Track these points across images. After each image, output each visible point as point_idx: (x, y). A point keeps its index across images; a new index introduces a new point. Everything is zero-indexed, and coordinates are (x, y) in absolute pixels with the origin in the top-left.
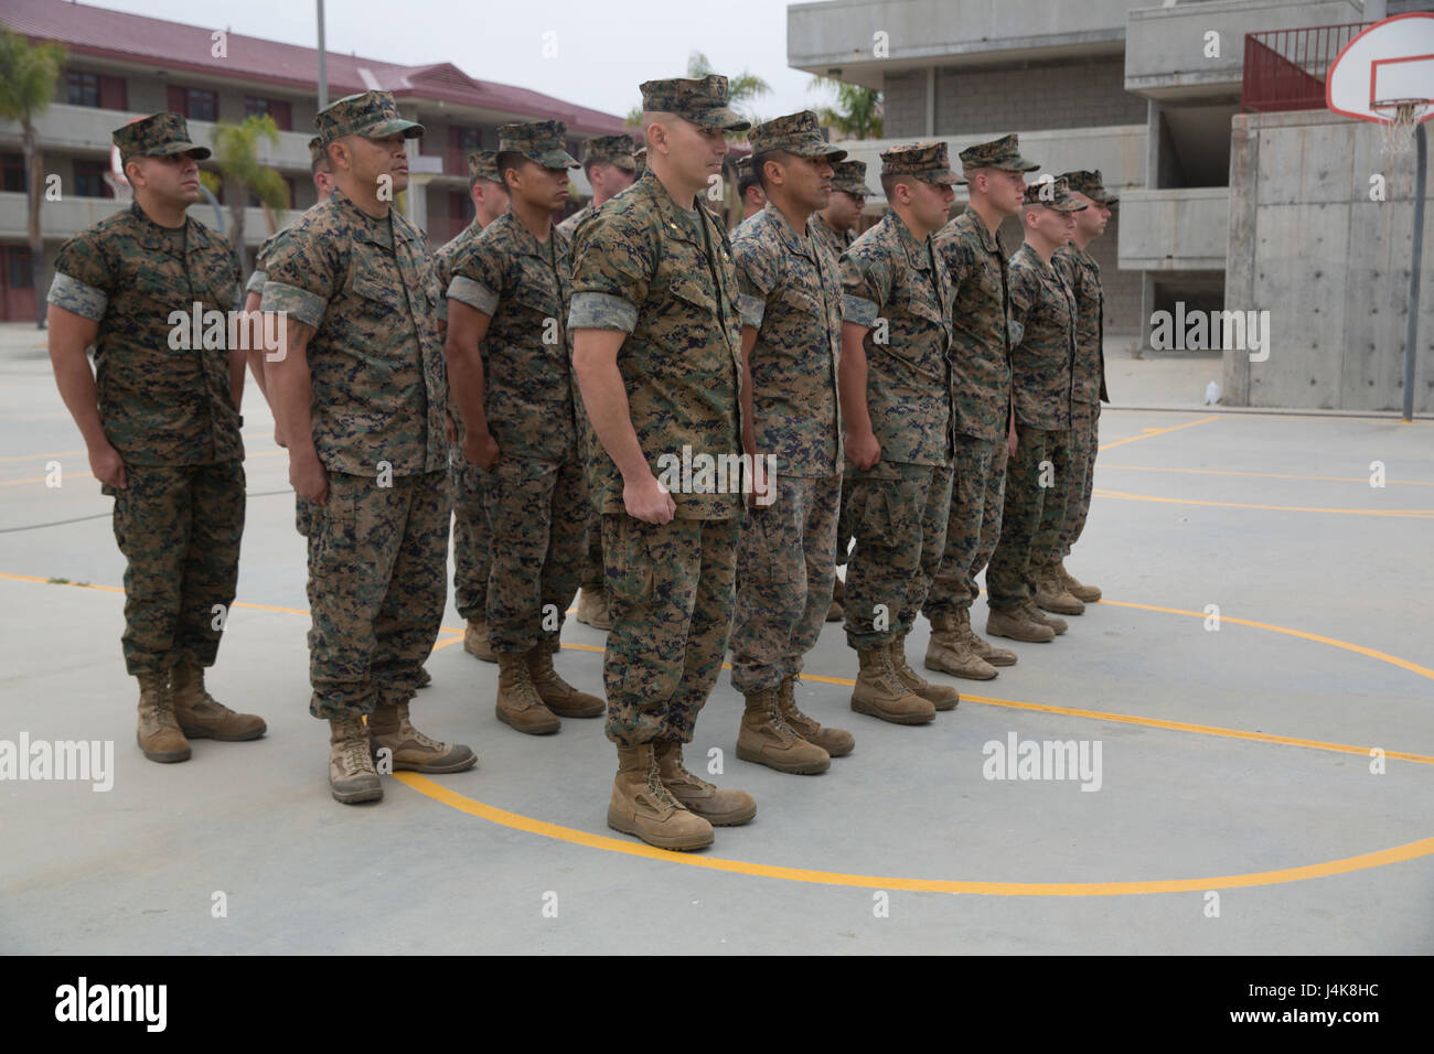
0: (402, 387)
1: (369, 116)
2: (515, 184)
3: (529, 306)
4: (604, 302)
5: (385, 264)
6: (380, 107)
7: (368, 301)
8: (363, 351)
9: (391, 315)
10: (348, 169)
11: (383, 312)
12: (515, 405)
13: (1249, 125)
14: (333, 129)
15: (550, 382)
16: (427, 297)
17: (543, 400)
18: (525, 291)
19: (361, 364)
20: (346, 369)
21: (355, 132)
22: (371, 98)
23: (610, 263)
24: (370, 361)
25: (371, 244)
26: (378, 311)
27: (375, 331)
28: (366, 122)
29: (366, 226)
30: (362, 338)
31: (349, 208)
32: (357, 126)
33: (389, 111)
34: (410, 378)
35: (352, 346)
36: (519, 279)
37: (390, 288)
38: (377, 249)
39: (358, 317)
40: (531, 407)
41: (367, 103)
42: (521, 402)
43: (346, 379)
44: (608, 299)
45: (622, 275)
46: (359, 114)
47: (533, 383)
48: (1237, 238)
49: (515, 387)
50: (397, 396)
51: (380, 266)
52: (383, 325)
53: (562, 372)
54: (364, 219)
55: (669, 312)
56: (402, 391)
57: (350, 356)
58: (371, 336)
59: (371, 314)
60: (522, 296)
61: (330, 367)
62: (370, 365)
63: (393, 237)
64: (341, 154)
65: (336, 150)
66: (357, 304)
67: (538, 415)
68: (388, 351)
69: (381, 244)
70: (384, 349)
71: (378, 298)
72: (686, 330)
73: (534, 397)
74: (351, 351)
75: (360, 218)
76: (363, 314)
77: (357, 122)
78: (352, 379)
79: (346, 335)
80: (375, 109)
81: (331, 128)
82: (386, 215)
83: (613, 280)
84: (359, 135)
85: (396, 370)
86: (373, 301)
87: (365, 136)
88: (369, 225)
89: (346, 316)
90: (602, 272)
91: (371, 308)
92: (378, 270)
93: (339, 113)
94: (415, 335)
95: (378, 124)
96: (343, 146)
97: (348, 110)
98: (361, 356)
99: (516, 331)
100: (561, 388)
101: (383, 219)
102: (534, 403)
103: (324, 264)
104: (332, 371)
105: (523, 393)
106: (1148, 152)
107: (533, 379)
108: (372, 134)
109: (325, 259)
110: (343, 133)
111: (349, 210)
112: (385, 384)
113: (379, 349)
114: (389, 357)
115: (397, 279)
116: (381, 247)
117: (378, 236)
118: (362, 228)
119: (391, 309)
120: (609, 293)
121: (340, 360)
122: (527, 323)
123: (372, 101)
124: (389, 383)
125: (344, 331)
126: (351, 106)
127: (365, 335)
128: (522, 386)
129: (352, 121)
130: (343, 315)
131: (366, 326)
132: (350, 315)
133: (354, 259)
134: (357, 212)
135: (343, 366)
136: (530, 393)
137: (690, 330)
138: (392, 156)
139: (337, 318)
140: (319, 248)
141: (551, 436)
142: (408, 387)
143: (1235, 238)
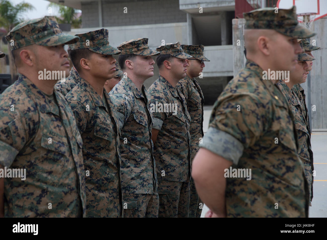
0: (69, 203)
1: (46, 32)
2: (87, 67)
3: (100, 137)
4: (233, 144)
5: (58, 126)
6: (51, 27)
7: (49, 151)
8: (46, 183)
9: (62, 159)
10: (33, 66)
11: (58, 157)
12: (94, 195)
13: (239, 23)
14: (22, 41)
15: (110, 179)
16: (77, 143)
17: (107, 189)
18: (98, 128)
19: (44, 191)
20: (35, 196)
21: (37, 43)
22: (46, 21)
23: (245, 122)
24: (50, 189)
25: (49, 113)
26: (56, 157)
27: (53, 169)
28: (44, 36)
29: (45, 102)
30: (45, 175)
31: (34, 89)
32: (38, 39)
33: (57, 29)
34: (72, 197)
35: (39, 181)
36: (96, 122)
37: (61, 141)
38: (53, 116)
39: (43, 161)
40: (102, 195)
41: (44, 25)
42: (96, 192)
43: (35, 202)
44: (236, 142)
45: (250, 131)
46: (39, 31)
47: (103, 180)
48: (237, 65)
49: (93, 183)
50: (65, 210)
51: (55, 128)
52: (58, 165)
53: (116, 172)
54: (44, 97)
55: (275, 151)
56: (68, 206)
57: (37, 187)
58: (50, 173)
59: (50, 159)
60: (97, 131)
61: (23, 196)
62: (50, 192)
63: (59, 107)
64: (28, 57)
65: (24, 55)
66: (43, 153)
67: (106, 199)
68: (61, 181)
69: (54, 113)
70: (59, 180)
71: (56, 149)
72: (284, 162)
73: (103, 188)
74: (38, 184)
75: (41, 97)
76: (46, 159)
77: (39, 37)
78: (39, 202)
79: (35, 174)
80: (49, 28)
81: (21, 41)
82: (52, 93)
83: (243, 133)
84: (41, 45)
85: (66, 193)
86: (53, 151)
87: (45, 45)
88: (47, 101)
89: (35, 162)
90: (237, 125)
91: (51, 156)
92: (54, 130)
93: (26, 31)
94: (75, 169)
95: (51, 37)
96: (29, 52)
97: (33, 29)
98: (45, 186)
99: (91, 151)
100: (115, 181)
101: (51, 96)
102: (103, 192)
103: (25, 130)
104: (25, 198)
105: (97, 187)
106: (188, 33)
107: (102, 178)
108: (49, 44)
109: (27, 127)
110: (28, 43)
111: (34, 91)
112: (59, 203)
113: (56, 181)
114: (62, 185)
115: (64, 134)
116: (54, 115)
117: (51, 108)
118: (44, 103)
119: (62, 155)
120: (238, 139)
121: (30, 190)
122: (98, 146)
123: (47, 23)
124: (62, 202)
125: (34, 171)
126: (35, 27)
127: (47, 173)
128: (97, 182)
129: (35, 36)
130: (33, 161)
131: (47, 166)
132: (37, 161)
133: (42, 125)
134: (39, 92)
135: (32, 194)
136: (101, 186)
137: (286, 161)
138: (61, 57)
139: (29, 164)
140: (24, 120)
141: (112, 210)
142: (72, 202)
143: (236, 65)
